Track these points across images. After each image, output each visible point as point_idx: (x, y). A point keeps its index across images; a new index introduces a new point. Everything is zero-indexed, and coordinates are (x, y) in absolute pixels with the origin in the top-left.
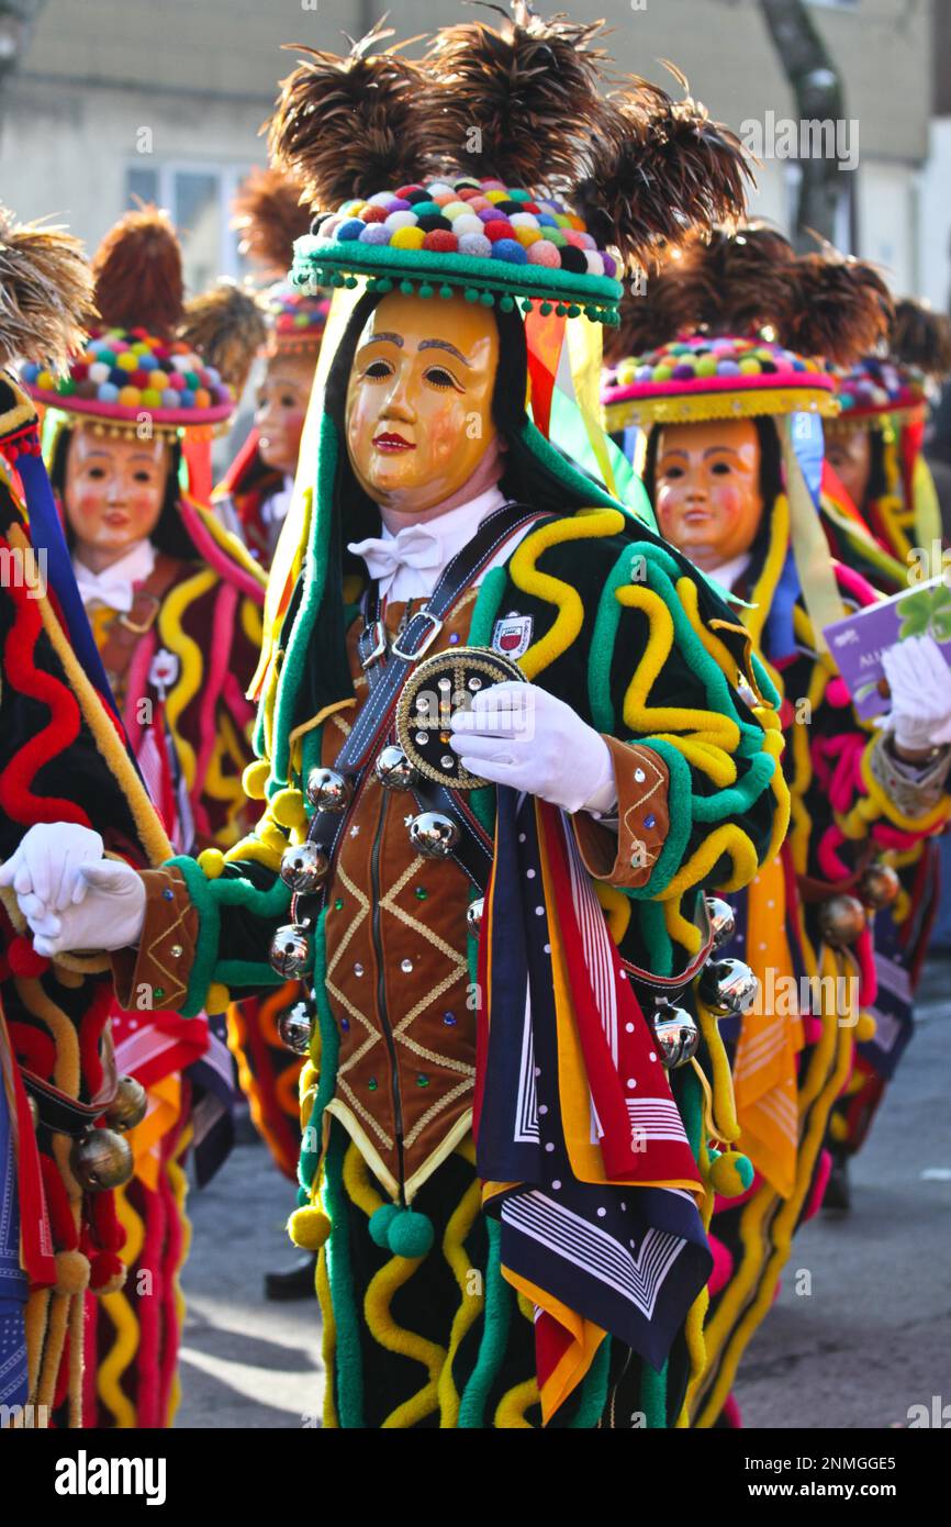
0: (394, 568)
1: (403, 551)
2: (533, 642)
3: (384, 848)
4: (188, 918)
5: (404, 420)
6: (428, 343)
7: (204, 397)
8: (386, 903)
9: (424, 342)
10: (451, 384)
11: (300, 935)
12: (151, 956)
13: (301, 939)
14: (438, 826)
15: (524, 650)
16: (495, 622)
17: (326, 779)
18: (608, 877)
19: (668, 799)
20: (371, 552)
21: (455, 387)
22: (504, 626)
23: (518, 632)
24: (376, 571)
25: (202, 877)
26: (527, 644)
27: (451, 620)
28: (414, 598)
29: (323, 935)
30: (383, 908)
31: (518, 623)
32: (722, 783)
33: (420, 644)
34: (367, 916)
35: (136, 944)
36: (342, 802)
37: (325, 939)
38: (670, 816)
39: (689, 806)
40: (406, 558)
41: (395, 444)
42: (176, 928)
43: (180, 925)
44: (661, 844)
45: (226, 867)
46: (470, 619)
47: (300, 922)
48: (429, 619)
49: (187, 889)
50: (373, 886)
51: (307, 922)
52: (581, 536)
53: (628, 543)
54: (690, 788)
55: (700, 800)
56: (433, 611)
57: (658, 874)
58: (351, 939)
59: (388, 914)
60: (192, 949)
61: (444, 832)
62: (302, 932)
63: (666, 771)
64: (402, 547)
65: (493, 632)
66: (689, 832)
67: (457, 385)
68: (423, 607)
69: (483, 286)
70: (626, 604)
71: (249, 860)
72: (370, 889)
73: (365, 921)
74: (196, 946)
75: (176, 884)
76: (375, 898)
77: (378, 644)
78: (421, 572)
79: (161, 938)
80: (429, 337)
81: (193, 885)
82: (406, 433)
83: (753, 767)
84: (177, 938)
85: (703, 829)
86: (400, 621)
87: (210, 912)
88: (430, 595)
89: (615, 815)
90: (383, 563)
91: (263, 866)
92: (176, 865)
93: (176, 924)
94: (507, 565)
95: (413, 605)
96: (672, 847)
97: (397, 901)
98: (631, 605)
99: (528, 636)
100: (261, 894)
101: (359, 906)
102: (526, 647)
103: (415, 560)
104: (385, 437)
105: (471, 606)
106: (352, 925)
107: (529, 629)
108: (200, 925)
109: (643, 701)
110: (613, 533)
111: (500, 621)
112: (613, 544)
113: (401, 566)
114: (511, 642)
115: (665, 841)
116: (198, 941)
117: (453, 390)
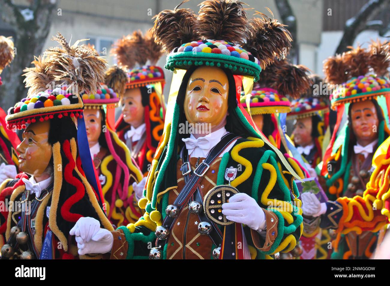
0: (194, 147)
1: (198, 143)
2: (237, 176)
3: (188, 230)
4: (125, 244)
5: (206, 102)
6: (212, 81)
7: (108, 96)
8: (188, 246)
9: (211, 80)
10: (218, 92)
11: (158, 251)
12: (114, 256)
13: (159, 252)
14: (206, 226)
15: (234, 178)
16: (226, 169)
17: (172, 208)
18: (262, 248)
19: (278, 227)
20: (188, 141)
21: (219, 93)
22: (228, 170)
23: (233, 172)
24: (188, 147)
25: (129, 233)
26: (235, 176)
27: (212, 166)
28: (200, 157)
29: (166, 252)
30: (187, 247)
31: (233, 170)
32: (290, 223)
33: (203, 172)
34: (181, 249)
35: (110, 252)
36: (176, 215)
37: (166, 253)
38: (278, 232)
39: (283, 229)
40: (199, 145)
41: (204, 109)
42: (122, 248)
43: (123, 247)
44: (275, 239)
45: (136, 228)
46: (219, 166)
47: (158, 246)
48: (206, 165)
49: (125, 236)
50: (184, 240)
51: (160, 246)
52: (252, 147)
53: (266, 150)
54: (284, 224)
55: (286, 227)
56: (207, 162)
57: (273, 248)
58: (175, 255)
59: (188, 249)
60: (126, 254)
61: (209, 228)
62: (159, 250)
63: (278, 219)
64: (199, 142)
65: (225, 172)
66: (282, 237)
67: (220, 93)
68: (203, 161)
69: (229, 63)
70: (265, 168)
71: (141, 226)
72: (183, 241)
73: (181, 250)
74: (127, 253)
75: (122, 235)
76: (184, 244)
77: (189, 170)
78: (203, 150)
79: (117, 250)
80: (212, 79)
81: (127, 235)
82: (206, 105)
83: (297, 219)
84: (122, 250)
85: (286, 235)
86: (195, 164)
87: (131, 243)
88: (206, 157)
89: (266, 231)
90: (191, 145)
91: (146, 228)
92: (121, 229)
93: (122, 247)
94: (230, 152)
95: (200, 160)
96: (277, 240)
97: (191, 246)
98: (266, 169)
99: (235, 174)
100: (145, 236)
101: (179, 246)
102: (235, 177)
103: (201, 146)
104: (201, 107)
105: (219, 163)
106: (176, 251)
107: (236, 172)
108: (128, 247)
109: (267, 197)
110: (261, 147)
111: (227, 169)
112: (261, 150)
113: (196, 147)
114: (230, 175)
115: (276, 239)
116: (128, 251)
117: (219, 94)
